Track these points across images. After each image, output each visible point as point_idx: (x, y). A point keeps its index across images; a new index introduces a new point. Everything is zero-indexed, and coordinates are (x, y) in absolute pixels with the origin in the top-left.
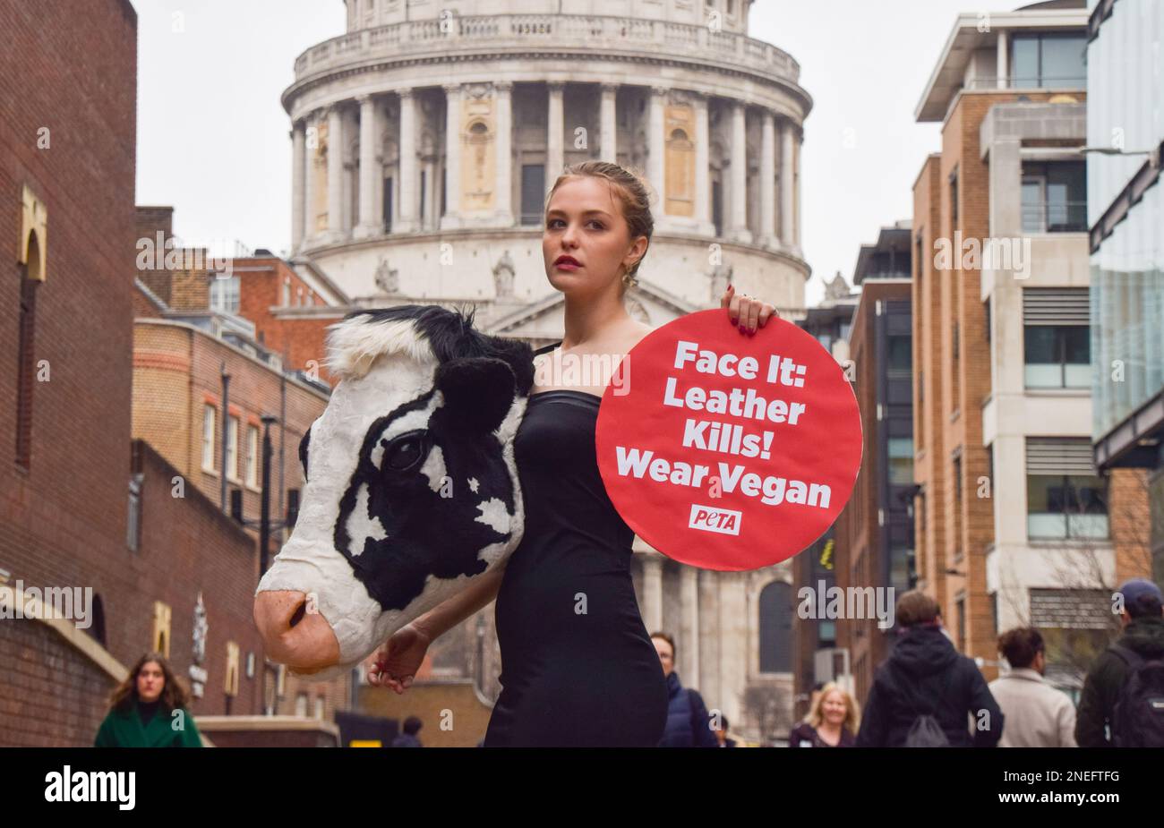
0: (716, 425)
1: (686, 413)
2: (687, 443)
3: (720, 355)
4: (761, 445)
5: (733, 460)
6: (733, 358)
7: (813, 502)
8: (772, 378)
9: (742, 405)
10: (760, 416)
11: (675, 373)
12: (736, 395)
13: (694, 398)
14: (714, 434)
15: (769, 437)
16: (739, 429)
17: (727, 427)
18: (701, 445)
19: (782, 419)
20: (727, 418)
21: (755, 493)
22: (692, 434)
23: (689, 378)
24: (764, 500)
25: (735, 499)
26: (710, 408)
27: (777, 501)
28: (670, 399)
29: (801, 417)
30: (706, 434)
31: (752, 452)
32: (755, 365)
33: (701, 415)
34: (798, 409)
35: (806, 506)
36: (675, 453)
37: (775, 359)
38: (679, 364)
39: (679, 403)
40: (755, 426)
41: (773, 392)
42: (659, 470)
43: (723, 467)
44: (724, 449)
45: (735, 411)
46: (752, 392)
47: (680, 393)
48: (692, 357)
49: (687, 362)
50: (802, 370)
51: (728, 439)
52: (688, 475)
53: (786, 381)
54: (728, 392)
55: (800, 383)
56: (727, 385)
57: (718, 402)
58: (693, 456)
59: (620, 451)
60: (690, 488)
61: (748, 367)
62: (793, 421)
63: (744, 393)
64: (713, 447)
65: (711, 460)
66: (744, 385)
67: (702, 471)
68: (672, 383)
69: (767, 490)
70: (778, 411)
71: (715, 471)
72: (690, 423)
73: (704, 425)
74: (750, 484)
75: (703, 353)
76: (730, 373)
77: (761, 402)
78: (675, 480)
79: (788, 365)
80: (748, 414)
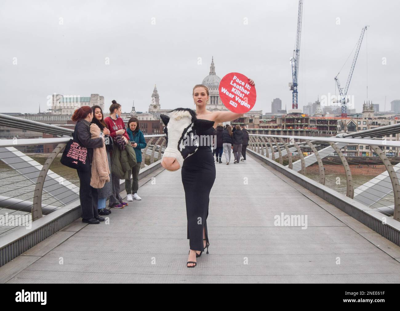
0: (237, 90)
1: (233, 86)
2: (232, 91)
3: (240, 80)
4: (242, 96)
5: (238, 96)
6: (241, 81)
7: (247, 107)
8: (246, 87)
9: (241, 89)
10: (243, 91)
11: (233, 80)
12: (241, 87)
13: (235, 85)
14: (236, 92)
15: (244, 95)
16: (240, 92)
17: (238, 91)
18: (234, 92)
19: (246, 93)
20: (238, 90)
21: (240, 102)
22: (233, 90)
23: (235, 81)
24: (241, 104)
25: (237, 102)
26: (237, 87)
27: (243, 105)
28: (231, 83)
29: (249, 94)
30: (235, 91)
31: (241, 96)
32: (244, 84)
33: (235, 88)
34: (248, 93)
35: (246, 107)
36: (230, 92)
37: (247, 84)
38: (234, 79)
39: (232, 85)
40: (242, 93)
41: (246, 89)
42: (227, 93)
43: (236, 97)
44: (237, 94)
45: (240, 89)
46: (243, 87)
47: (233, 83)
48: (236, 79)
49: (235, 79)
50: (250, 87)
51: (238, 93)
52: (232, 96)
53: (248, 88)
54: (240, 86)
55: (249, 89)
56: (240, 85)
57: (238, 87)
58: (233, 93)
59: (222, 88)
60: (231, 98)
61: (243, 84)
62: (247, 94)
63: (242, 87)
64: (236, 93)
65: (235, 95)
66: (242, 86)
67: (233, 96)
68: (232, 81)
69: (242, 102)
70: (246, 92)
71: (235, 97)
72: (233, 88)
73: (235, 89)
74: (240, 101)
75: (237, 79)
76: (240, 83)
77: (244, 89)
78: (229, 95)
79: (248, 86)
80: (242, 90)
